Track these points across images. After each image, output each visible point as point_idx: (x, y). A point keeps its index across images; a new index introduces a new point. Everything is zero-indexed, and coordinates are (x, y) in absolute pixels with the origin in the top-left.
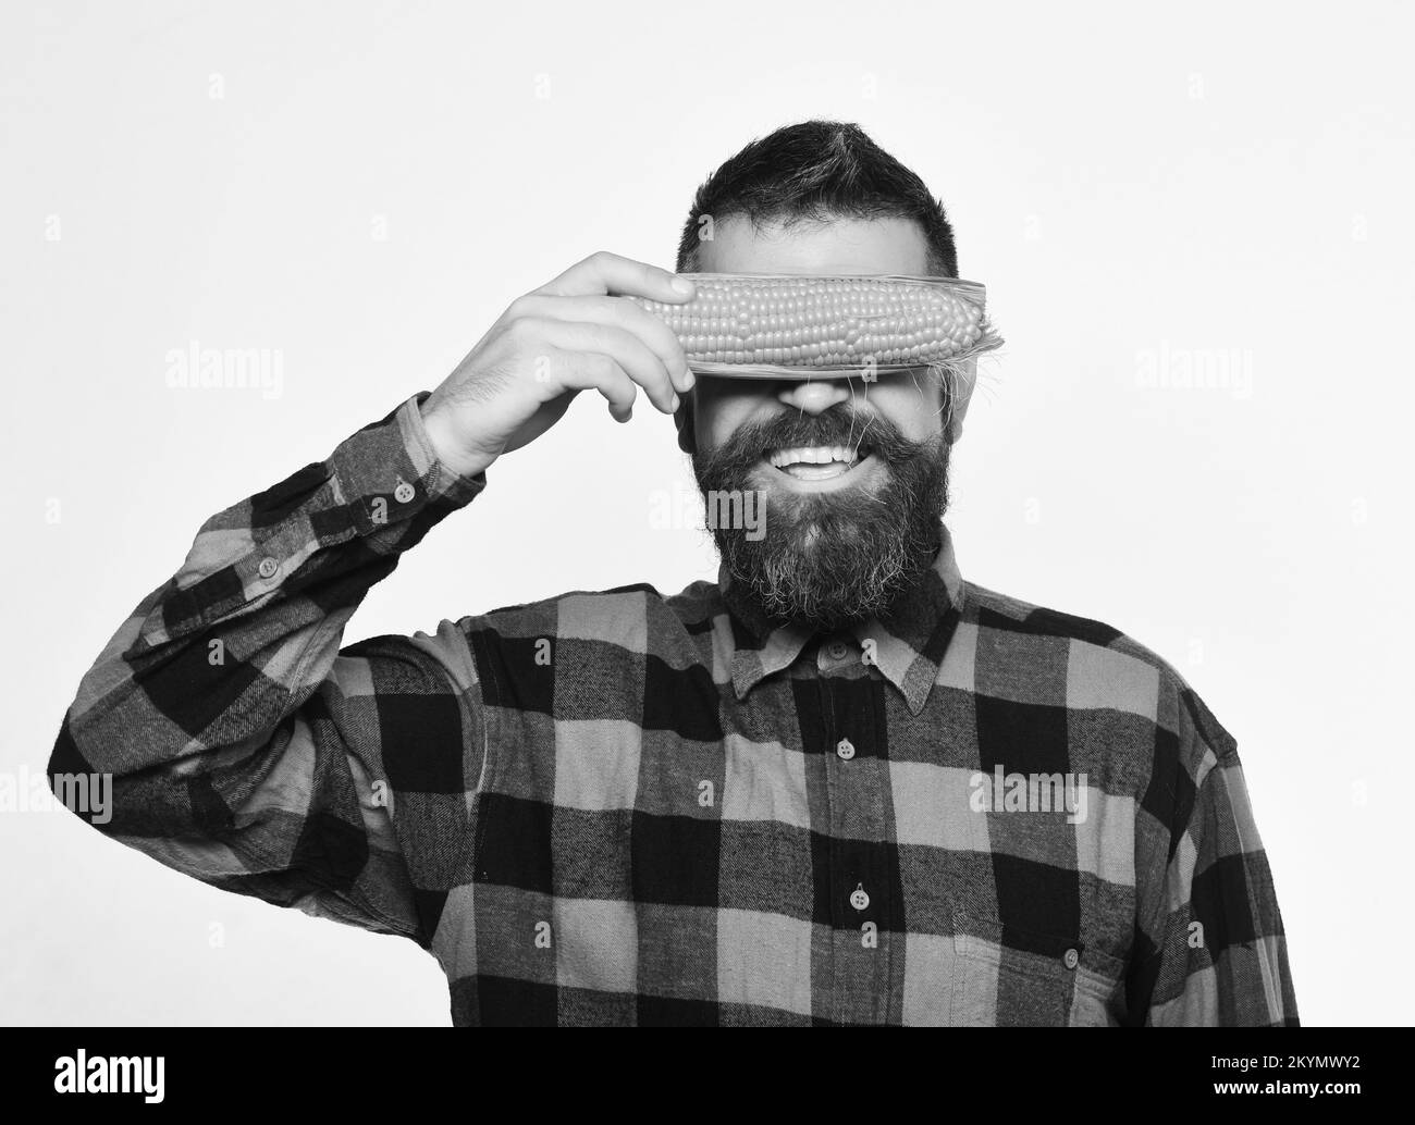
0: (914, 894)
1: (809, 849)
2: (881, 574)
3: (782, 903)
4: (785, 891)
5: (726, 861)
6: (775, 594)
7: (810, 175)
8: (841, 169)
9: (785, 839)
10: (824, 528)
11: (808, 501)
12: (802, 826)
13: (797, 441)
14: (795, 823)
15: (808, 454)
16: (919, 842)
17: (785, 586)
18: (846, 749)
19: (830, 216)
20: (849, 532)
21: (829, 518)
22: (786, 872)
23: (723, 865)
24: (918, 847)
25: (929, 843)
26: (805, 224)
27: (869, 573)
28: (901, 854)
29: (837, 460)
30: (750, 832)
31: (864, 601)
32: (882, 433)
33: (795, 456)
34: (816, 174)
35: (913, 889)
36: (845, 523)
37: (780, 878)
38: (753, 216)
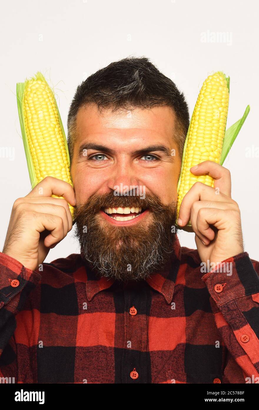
0: (156, 372)
1: (113, 355)
2: (147, 262)
3: (101, 378)
4: (102, 373)
5: (78, 363)
6: (103, 269)
7: (124, 90)
8: (137, 87)
9: (103, 352)
10: (124, 241)
11: (119, 230)
12: (111, 346)
13: (115, 205)
14: (108, 345)
15: (120, 210)
16: (158, 349)
17: (108, 266)
18: (133, 311)
19: (132, 107)
20: (136, 244)
21: (127, 237)
22: (103, 365)
23: (76, 365)
24: (158, 352)
25: (163, 349)
26: (121, 111)
27: (143, 262)
28: (151, 355)
29: (132, 212)
30: (88, 351)
31: (140, 274)
32: (152, 201)
33: (114, 211)
34: (127, 89)
35: (155, 370)
36: (134, 240)
37: (100, 368)
38: (99, 105)
